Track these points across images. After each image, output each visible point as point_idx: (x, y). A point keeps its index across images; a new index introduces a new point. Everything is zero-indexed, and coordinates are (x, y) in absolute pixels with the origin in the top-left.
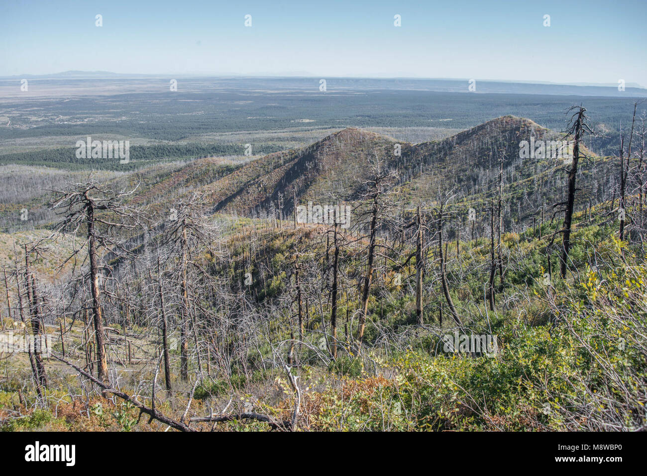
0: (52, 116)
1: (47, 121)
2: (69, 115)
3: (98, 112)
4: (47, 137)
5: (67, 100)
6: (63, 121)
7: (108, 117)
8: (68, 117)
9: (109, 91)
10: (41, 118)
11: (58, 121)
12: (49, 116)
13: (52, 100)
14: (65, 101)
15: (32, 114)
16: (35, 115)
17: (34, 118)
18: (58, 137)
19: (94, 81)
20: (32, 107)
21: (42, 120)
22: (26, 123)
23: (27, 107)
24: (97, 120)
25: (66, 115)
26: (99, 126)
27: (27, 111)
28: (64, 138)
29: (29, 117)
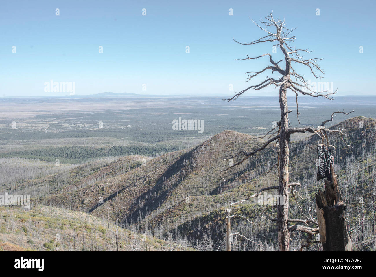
0: (80, 124)
1: (74, 127)
2: (91, 123)
3: (113, 121)
4: (63, 139)
5: (95, 113)
6: (85, 127)
7: (118, 125)
8: (90, 125)
9: (127, 107)
10: (71, 125)
11: (83, 127)
12: (78, 124)
13: (85, 113)
14: (93, 113)
15: (67, 122)
16: (68, 123)
17: (66, 125)
18: (71, 139)
19: (120, 99)
20: (69, 117)
21: (71, 127)
22: (58, 128)
23: (66, 118)
24: (109, 127)
25: (89, 124)
26: (107, 132)
27: (64, 120)
28: (74, 139)
29: (63, 124)
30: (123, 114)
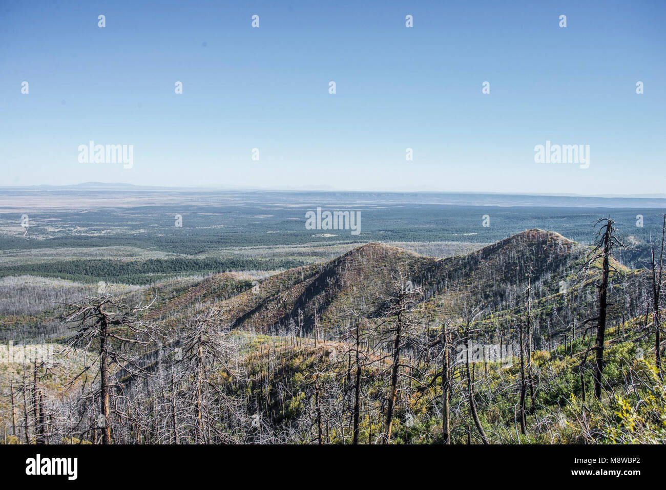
0: (69, 227)
1: (64, 232)
2: (87, 227)
3: (116, 224)
4: (63, 249)
5: (85, 212)
6: (80, 232)
7: (126, 229)
8: (85, 229)
9: (127, 203)
10: (58, 228)
11: (75, 233)
12: (67, 227)
13: (70, 211)
14: (83, 212)
15: (49, 225)
16: (52, 226)
17: (51, 229)
18: (74, 249)
19: (114, 192)
20: (49, 217)
21: (59, 231)
22: (43, 233)
23: (45, 218)
24: (114, 232)
25: (83, 227)
26: (116, 238)
27: (44, 221)
28: (80, 250)
29: (46, 228)
30: (126, 213)
